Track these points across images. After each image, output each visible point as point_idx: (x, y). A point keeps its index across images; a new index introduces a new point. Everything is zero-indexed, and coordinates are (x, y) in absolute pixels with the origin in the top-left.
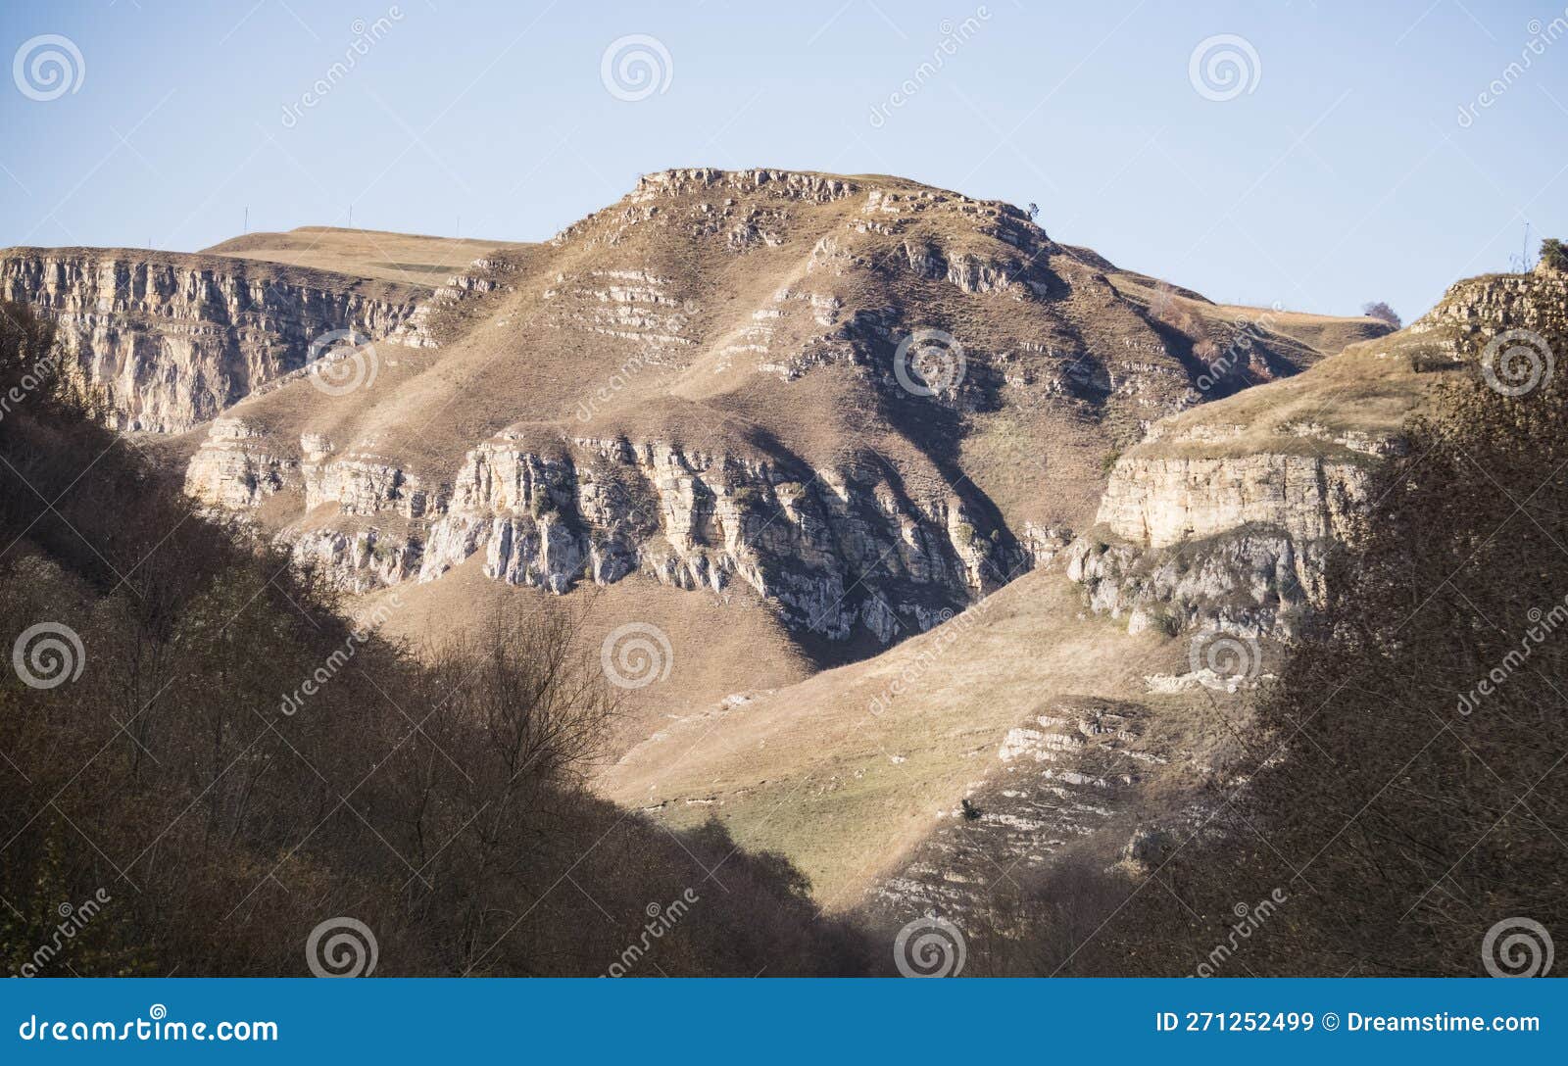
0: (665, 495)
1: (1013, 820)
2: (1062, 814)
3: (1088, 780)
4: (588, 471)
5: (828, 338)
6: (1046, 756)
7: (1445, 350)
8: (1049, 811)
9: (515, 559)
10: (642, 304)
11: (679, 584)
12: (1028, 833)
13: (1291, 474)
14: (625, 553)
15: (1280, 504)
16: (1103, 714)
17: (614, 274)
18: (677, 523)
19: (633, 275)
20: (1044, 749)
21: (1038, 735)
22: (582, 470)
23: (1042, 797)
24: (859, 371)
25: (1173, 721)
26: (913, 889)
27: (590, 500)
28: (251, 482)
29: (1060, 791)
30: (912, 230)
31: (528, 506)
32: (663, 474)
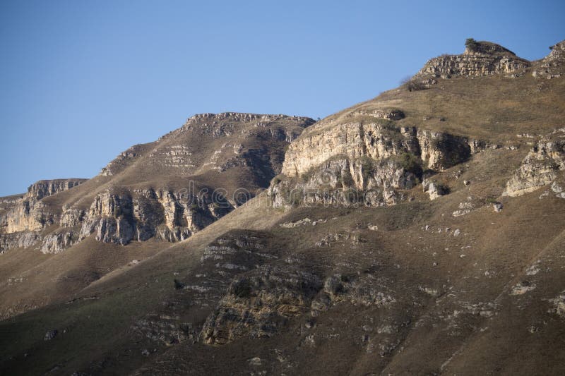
0: (166, 208)
1: (197, 288)
2: (222, 284)
3: (237, 267)
4: (137, 201)
5: (237, 157)
6: (218, 257)
7: (424, 84)
8: (215, 282)
9: (107, 233)
10: (181, 156)
11: (169, 241)
12: (203, 293)
13: (349, 132)
14: (150, 230)
15: (345, 145)
16: (249, 237)
17: (173, 147)
18: (170, 218)
19: (179, 147)
20: (219, 254)
21: (217, 248)
22: (135, 201)
23: (213, 276)
24: (248, 168)
25: (284, 239)
26: (144, 324)
27: (137, 211)
28: (43, 222)
29: (221, 273)
30: (273, 125)
31: (113, 214)
32: (165, 201)
